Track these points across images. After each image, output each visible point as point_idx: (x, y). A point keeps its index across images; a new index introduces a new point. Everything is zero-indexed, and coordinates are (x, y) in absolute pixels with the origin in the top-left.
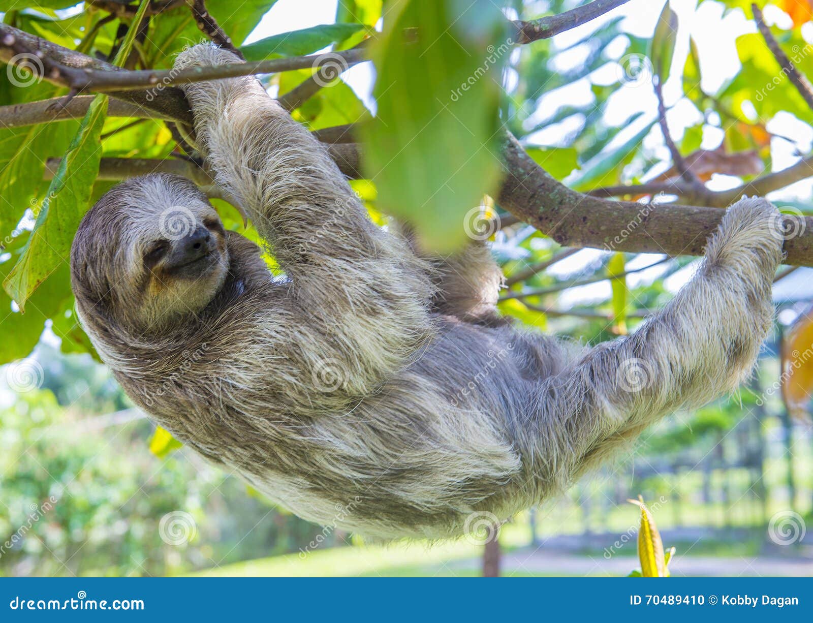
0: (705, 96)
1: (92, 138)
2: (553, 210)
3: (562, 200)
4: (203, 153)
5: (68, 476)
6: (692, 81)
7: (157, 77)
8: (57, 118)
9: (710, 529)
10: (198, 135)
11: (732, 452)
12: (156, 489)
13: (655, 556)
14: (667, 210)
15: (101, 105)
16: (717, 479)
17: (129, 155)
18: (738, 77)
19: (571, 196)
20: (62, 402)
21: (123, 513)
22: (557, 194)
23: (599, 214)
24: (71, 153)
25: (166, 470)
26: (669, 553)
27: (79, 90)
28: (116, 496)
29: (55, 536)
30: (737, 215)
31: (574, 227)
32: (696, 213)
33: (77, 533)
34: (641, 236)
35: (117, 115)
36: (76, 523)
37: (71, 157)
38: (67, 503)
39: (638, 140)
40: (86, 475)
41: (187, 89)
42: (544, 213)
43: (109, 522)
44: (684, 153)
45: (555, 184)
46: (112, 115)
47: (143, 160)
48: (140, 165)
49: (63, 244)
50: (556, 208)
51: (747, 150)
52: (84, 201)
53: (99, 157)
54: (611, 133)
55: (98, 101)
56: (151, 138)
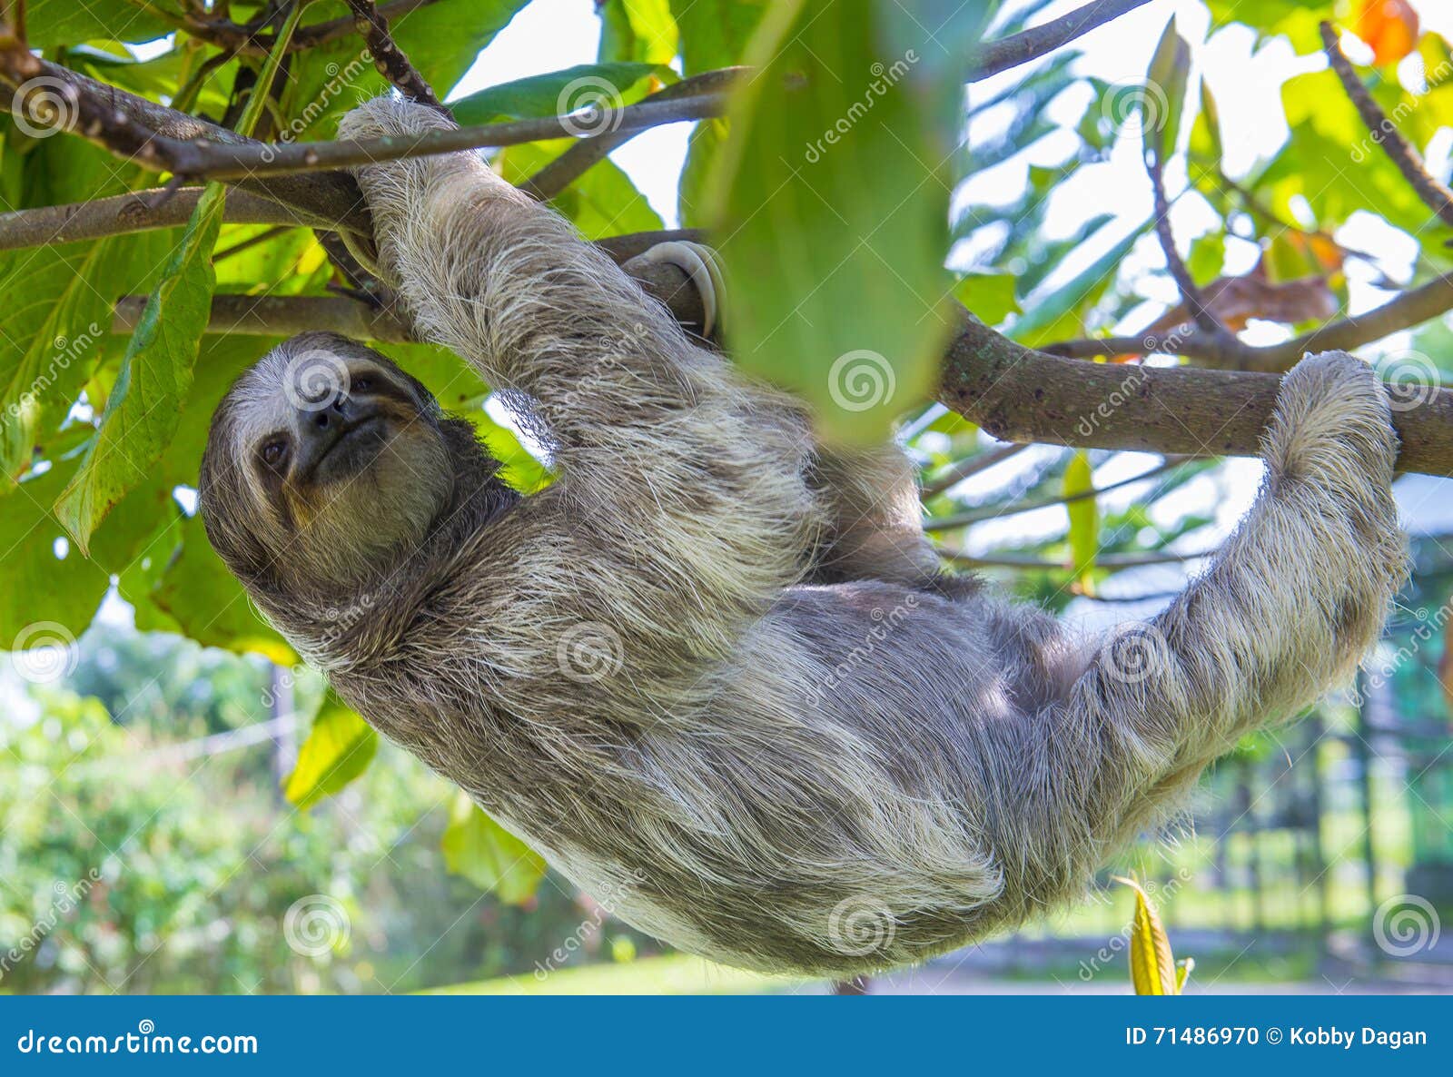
0: (1228, 185)
1: (199, 258)
2: (982, 379)
3: (999, 362)
4: (390, 284)
5: (130, 843)
6: (1207, 159)
7: (316, 153)
8: (138, 226)
9: (1229, 932)
10: (381, 253)
11: (1265, 802)
12: (280, 864)
13: (1159, 973)
14: (1181, 377)
15: (213, 203)
16: (1239, 848)
17: (252, 292)
18: (1285, 150)
19: (1016, 354)
20: (116, 719)
21: (222, 904)
22: (988, 352)
23: (1065, 384)
24: (166, 283)
25: (296, 832)
26: (1184, 967)
27: (187, 176)
28: (212, 877)
29: (110, 945)
30: (1300, 386)
31: (1020, 408)
32: (1233, 382)
33: (146, 941)
34: (1136, 421)
35: (240, 221)
36: (144, 922)
37: (165, 293)
38: (129, 887)
39: (1111, 263)
40: (161, 842)
41: (360, 174)
42: (968, 383)
43: (199, 922)
44: (1201, 281)
45: (986, 334)
46: (231, 221)
47: (280, 298)
48: (275, 307)
49: (150, 440)
50: (989, 376)
51: (1307, 277)
52: (185, 366)
53: (210, 291)
54: (1055, 253)
55: (211, 196)
56: (290, 263)
